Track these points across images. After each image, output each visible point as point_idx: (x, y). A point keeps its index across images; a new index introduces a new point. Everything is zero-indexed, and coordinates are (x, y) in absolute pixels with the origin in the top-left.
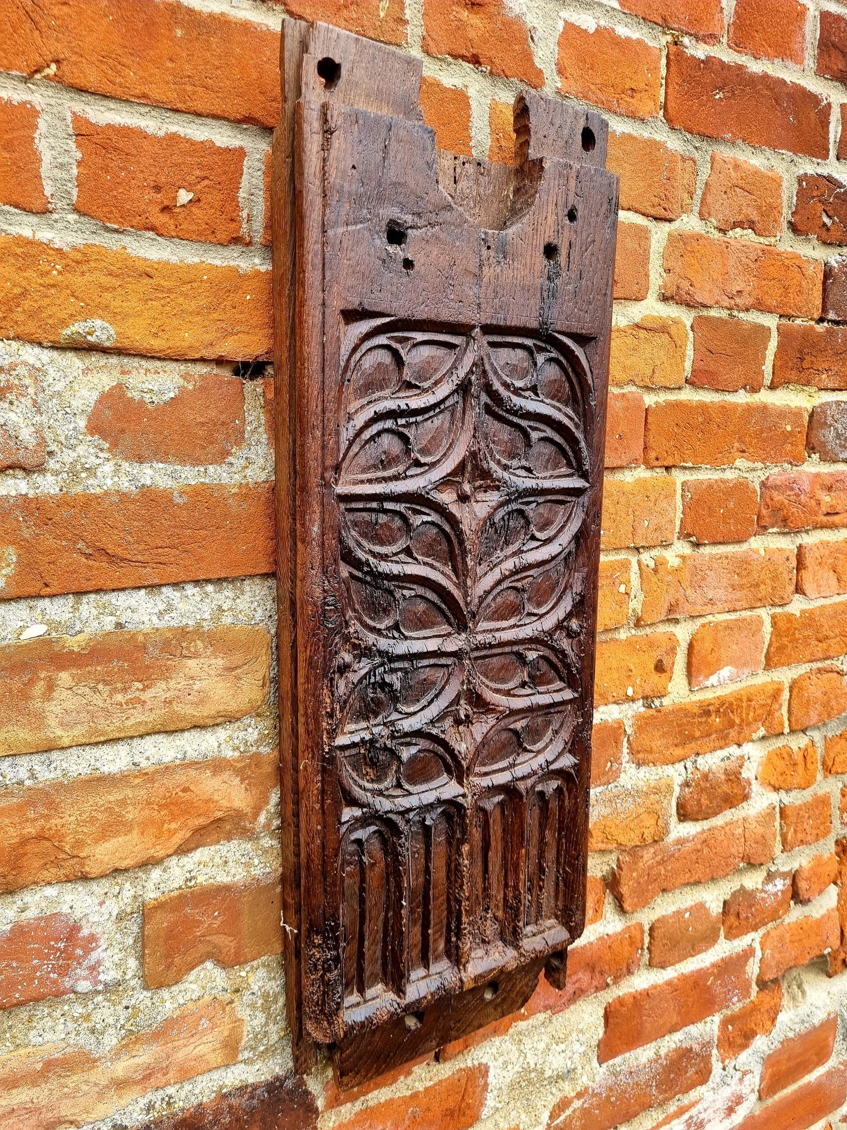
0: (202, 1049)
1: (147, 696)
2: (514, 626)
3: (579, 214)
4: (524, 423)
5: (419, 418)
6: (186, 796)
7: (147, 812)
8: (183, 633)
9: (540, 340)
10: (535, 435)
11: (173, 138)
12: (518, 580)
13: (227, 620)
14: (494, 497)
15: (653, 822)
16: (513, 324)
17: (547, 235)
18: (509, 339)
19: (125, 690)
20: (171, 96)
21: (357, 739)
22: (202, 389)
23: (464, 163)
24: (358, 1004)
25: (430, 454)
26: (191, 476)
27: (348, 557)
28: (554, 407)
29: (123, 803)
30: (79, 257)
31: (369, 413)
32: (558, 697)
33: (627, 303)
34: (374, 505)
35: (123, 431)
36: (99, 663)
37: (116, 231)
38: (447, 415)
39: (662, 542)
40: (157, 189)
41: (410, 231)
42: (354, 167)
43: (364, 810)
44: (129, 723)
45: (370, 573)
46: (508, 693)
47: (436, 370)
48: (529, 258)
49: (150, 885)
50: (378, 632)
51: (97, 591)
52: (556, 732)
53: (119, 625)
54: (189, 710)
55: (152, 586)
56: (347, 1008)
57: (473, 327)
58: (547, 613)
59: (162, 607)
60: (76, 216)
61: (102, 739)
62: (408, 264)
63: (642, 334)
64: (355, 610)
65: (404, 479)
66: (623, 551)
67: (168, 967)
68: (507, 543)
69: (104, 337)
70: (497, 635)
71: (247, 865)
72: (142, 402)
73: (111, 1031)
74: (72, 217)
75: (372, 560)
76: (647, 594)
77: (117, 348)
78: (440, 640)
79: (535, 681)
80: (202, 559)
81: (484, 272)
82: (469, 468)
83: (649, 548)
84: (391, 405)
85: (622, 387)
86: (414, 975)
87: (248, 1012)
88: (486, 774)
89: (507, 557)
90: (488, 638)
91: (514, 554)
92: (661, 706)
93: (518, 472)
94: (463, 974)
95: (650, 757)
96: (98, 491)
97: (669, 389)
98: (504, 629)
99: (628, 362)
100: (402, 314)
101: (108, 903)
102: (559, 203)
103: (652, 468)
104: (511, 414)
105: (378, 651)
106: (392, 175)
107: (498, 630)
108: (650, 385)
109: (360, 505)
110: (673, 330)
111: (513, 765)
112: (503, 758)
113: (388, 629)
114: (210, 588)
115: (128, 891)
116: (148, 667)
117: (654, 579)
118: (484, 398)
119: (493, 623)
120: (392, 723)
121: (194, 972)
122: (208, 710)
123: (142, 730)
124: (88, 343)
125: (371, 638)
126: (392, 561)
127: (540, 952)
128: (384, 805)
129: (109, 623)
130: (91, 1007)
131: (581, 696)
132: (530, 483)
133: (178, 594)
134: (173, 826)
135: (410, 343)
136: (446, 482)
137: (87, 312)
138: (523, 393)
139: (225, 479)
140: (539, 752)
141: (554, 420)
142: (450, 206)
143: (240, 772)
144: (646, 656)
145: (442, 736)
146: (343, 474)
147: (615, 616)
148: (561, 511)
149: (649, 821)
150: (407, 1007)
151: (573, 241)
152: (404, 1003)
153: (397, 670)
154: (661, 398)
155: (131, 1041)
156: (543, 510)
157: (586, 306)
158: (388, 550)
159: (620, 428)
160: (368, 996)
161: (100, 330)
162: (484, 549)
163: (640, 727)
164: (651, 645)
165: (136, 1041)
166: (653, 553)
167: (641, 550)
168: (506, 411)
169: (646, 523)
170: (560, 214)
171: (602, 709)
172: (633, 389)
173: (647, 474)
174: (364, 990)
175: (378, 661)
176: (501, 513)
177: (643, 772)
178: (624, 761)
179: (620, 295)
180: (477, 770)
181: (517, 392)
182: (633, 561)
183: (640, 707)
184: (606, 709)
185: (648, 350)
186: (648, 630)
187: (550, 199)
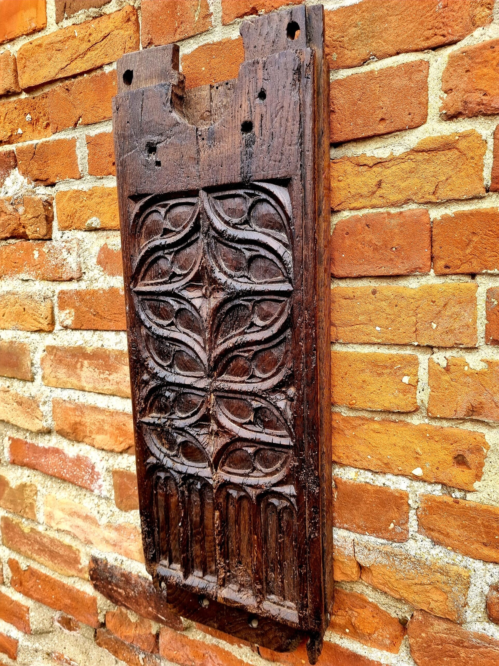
0: (132, 548)
1: (111, 377)
2: (243, 382)
3: (267, 93)
4: (239, 246)
5: (176, 249)
6: (125, 428)
7: (111, 429)
8: (122, 353)
9: (248, 189)
10: (248, 254)
12: (245, 352)
14: (220, 296)
15: (441, 598)
16: (223, 183)
17: (244, 116)
18: (227, 193)
19: (103, 373)
23: (217, 88)
24: (165, 566)
25: (186, 269)
27: (142, 323)
28: (264, 233)
29: (103, 420)
30: (90, 193)
31: (147, 248)
32: (277, 440)
33: (403, 133)
34: (156, 297)
35: (107, 263)
36: (96, 360)
37: (100, 178)
38: (195, 245)
39: (456, 344)
40: (110, 156)
41: (158, 145)
42: (128, 122)
43: (158, 461)
44: (105, 388)
45: (154, 333)
46: (241, 425)
47: (185, 220)
48: (230, 137)
49: (117, 462)
50: (162, 367)
52: (282, 466)
53: (102, 345)
54: (125, 389)
55: (118, 331)
56: (161, 565)
57: (198, 190)
58: (269, 378)
60: (89, 176)
61: (97, 391)
62: (158, 164)
63: (420, 157)
64: (150, 353)
65: (170, 283)
67: (121, 502)
68: (239, 326)
69: (96, 224)
70: (230, 384)
72: (112, 250)
73: (105, 516)
74: (89, 177)
75: (154, 327)
76: (434, 389)
77: (102, 228)
78: (195, 379)
79: (266, 424)
81: (201, 155)
82: (206, 277)
83: (445, 348)
84: (158, 243)
85: (401, 206)
86: (196, 573)
88: (229, 473)
89: (234, 336)
90: (222, 385)
91: (240, 334)
92: (464, 498)
93: (239, 279)
95: (447, 541)
96: (97, 288)
97: (461, 200)
98: (236, 382)
99: (403, 185)
100: (157, 192)
101: (103, 461)
102: (251, 91)
103: (445, 275)
104: (230, 241)
105: (159, 377)
106: (146, 118)
107: (231, 382)
108: (435, 200)
109: (149, 297)
110: (463, 144)
111: (247, 475)
112: (242, 468)
113: (168, 366)
115: (111, 461)
116: (110, 365)
117: (447, 377)
118: (212, 233)
119: (231, 377)
120: (173, 420)
123: (110, 392)
124: (93, 227)
125: (157, 369)
126: (166, 329)
128: (168, 462)
129: (100, 344)
130: (101, 503)
131: (295, 445)
132: (247, 287)
134: (121, 439)
135: (168, 207)
136: (190, 285)
137: (92, 214)
138: (239, 226)
141: (260, 243)
144: (438, 446)
145: (197, 437)
146: (140, 280)
147: (397, 401)
148: (279, 307)
149: (436, 596)
150: (184, 585)
151: (264, 113)
152: (184, 582)
153: (173, 391)
154: (451, 210)
155: (109, 525)
156: (264, 306)
157: (279, 157)
158: (166, 323)
159: (395, 243)
160: (171, 566)
161: (95, 222)
162: (223, 328)
163: (430, 508)
164: (446, 438)
165: (111, 526)
166: (449, 354)
167: (435, 350)
168: (226, 239)
169: (434, 326)
170: (252, 98)
171: (389, 476)
172: (413, 206)
173: (439, 281)
174: (170, 563)
175: (159, 382)
176: (229, 306)
177: (438, 551)
178: (411, 529)
179: (390, 129)
180: (224, 468)
181: (235, 226)
182: (423, 358)
183: (437, 491)
184: (394, 478)
185: (429, 169)
186: (445, 424)
187: (244, 91)
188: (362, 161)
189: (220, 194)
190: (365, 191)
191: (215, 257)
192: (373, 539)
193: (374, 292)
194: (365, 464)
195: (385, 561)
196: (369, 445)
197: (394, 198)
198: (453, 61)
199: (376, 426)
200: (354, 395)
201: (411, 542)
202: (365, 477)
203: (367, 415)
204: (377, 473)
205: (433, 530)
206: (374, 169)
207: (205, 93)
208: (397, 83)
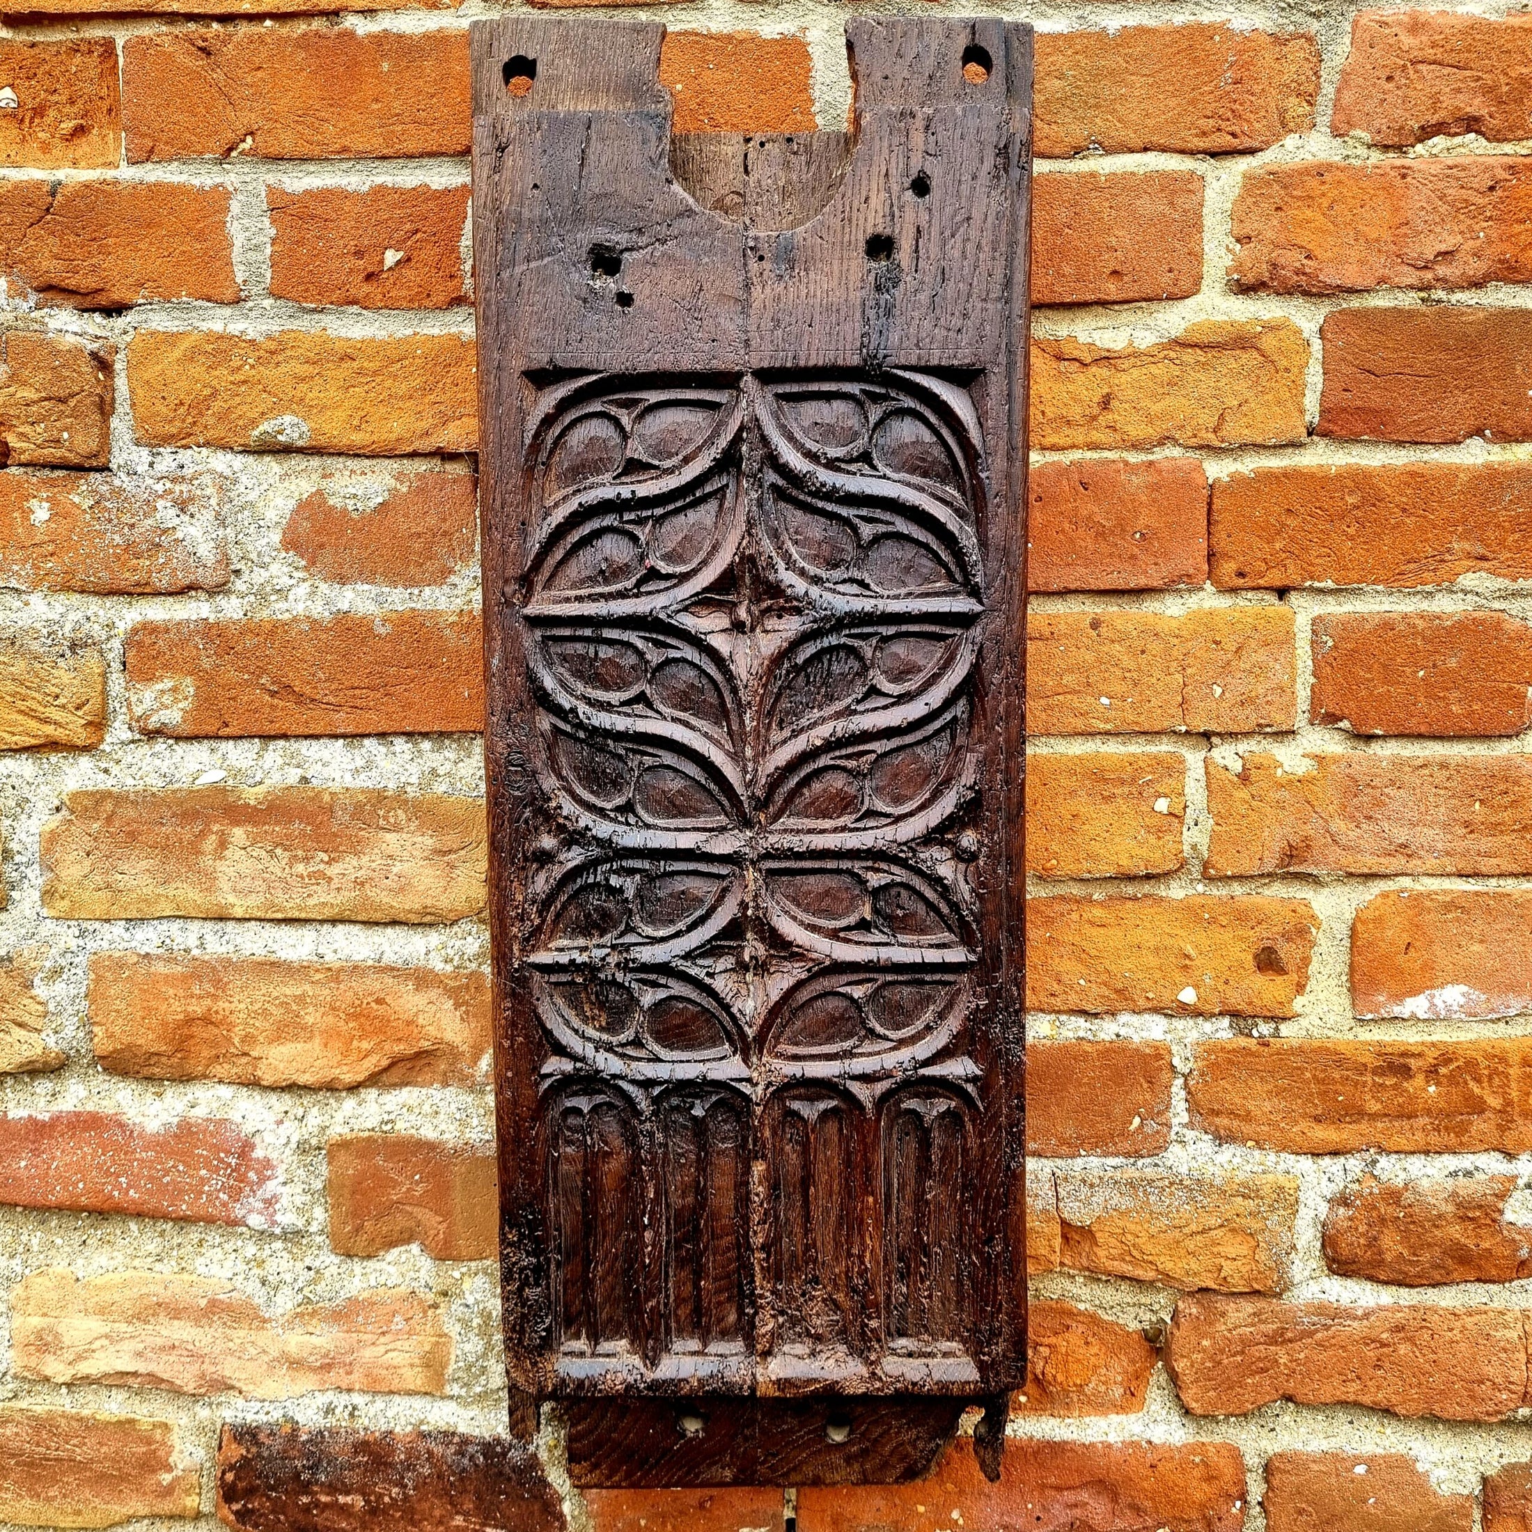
0: (396, 1358)
1: (334, 870)
2: (844, 829)
3: (934, 184)
4: (844, 511)
5: (659, 511)
6: (381, 1009)
7: (330, 1019)
8: (379, 797)
9: (872, 383)
10: (867, 531)
11: (379, 192)
12: (848, 757)
13: (440, 788)
14: (792, 626)
15: (1244, 1250)
16: (811, 363)
17: (873, 221)
18: (814, 387)
19: (307, 860)
20: (377, 144)
21: (564, 959)
22: (421, 491)
23: (762, 144)
24: (582, 1354)
25: (684, 562)
26: (399, 599)
27: (543, 700)
28: (908, 484)
29: (301, 999)
30: (272, 346)
31: (572, 505)
32: (933, 956)
33: (1154, 306)
34: (588, 632)
35: (322, 546)
36: (277, 823)
37: (314, 311)
38: (713, 505)
39: (1259, 725)
40: (359, 254)
41: (626, 255)
42: (536, 186)
43: (579, 1065)
44: (311, 902)
45: (580, 725)
46: (834, 935)
47: (688, 441)
48: (836, 263)
49: (339, 1117)
50: (601, 812)
51: (285, 737)
52: (941, 1016)
53: (305, 780)
54: (386, 898)
56: (565, 1354)
57: (740, 375)
58: (911, 814)
59: (360, 762)
60: (271, 301)
61: (280, 916)
62: (625, 299)
63: (1189, 356)
64: (560, 777)
65: (637, 596)
66: (1165, 739)
67: (357, 1230)
68: (831, 698)
69: (296, 435)
70: (807, 838)
71: (463, 1123)
72: (344, 511)
73: (286, 1290)
74: (268, 303)
75: (582, 708)
76: (1219, 818)
77: (313, 448)
78: (702, 836)
79: (897, 924)
80: (410, 705)
81: (755, 294)
82: (748, 581)
83: (1234, 736)
84: (609, 493)
85: (1149, 451)
86: (678, 1345)
87: (458, 1327)
88: (796, 1058)
89: (824, 720)
90: (789, 841)
91: (838, 715)
92: (1276, 1034)
93: (841, 588)
94: (759, 1371)
95: (1247, 1129)
96: (287, 616)
97: (1265, 447)
98: (823, 831)
99: (1156, 408)
100: (617, 367)
101: (287, 1123)
102: (893, 171)
103: (1234, 590)
104: (821, 499)
105: (594, 837)
106: (595, 184)
107: (810, 831)
108: (1217, 444)
109: (567, 632)
110: (1269, 342)
111: (849, 1054)
112: (830, 1040)
113: (618, 809)
114: (426, 745)
115: (315, 1118)
116: (335, 835)
117: (1243, 794)
118: (771, 477)
119: (805, 821)
120: (627, 948)
121: (395, 1251)
122: (408, 903)
123: (327, 913)
124: (279, 443)
125: (586, 819)
126: (619, 713)
127: (914, 1384)
129: (293, 776)
130: (268, 1252)
131: (981, 960)
132: (866, 605)
133: (383, 749)
134: (365, 1045)
135: (641, 407)
136: (702, 602)
137: (279, 407)
138: (843, 466)
139: (443, 604)
140: (902, 1043)
141: (903, 505)
142: (691, 210)
143: (453, 993)
144: (1227, 936)
145: (708, 980)
146: (539, 588)
147: (1144, 852)
148: (939, 650)
149: (1234, 1247)
150: (655, 1385)
151: (924, 224)
152: (650, 1376)
153: (631, 872)
154: (1249, 465)
155: (307, 1312)
156: (899, 648)
157: (956, 322)
158: (614, 697)
159: (1142, 522)
160: (600, 1350)
161: (291, 427)
162: (785, 704)
163: (1214, 1066)
164: (1241, 916)
165: (314, 1313)
166: (1243, 746)
167: (1215, 740)
168: (810, 494)
169: (1218, 691)
170: (895, 188)
171: (1124, 1018)
172: (1177, 452)
173: (1223, 603)
174: (594, 1338)
175: (595, 851)
176: (810, 650)
177: (1228, 1153)
178: (1175, 1121)
179: (1131, 295)
180: (781, 1048)
181: (832, 465)
182: (1194, 758)
183: (1222, 1029)
184: (1135, 1020)
185: (1205, 382)
186: (1237, 889)
187: (875, 169)
188: (1068, 350)
189: (795, 388)
190: (1076, 412)
191: (775, 535)
192: (1094, 1161)
193: (1095, 625)
194: (1074, 1000)
195: (1126, 1203)
196: (1081, 954)
197: (1137, 431)
198: (1252, 184)
199: (1098, 912)
200: (1054, 847)
201: (1175, 1149)
202: (1076, 1028)
203: (1076, 890)
204: (1096, 1015)
205: (1217, 1113)
206: (1094, 369)
207: (732, 148)
208: (1148, 206)
